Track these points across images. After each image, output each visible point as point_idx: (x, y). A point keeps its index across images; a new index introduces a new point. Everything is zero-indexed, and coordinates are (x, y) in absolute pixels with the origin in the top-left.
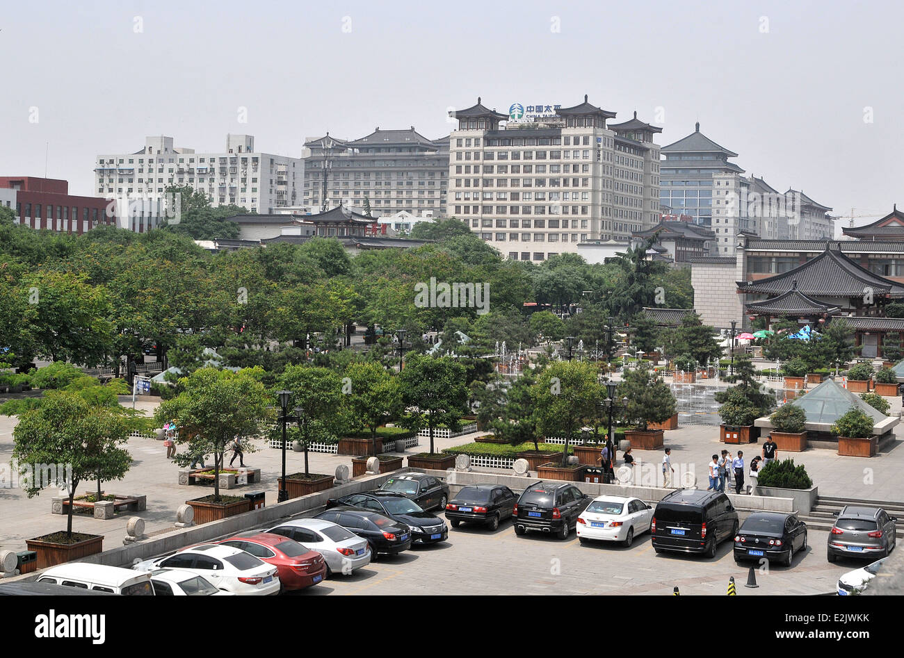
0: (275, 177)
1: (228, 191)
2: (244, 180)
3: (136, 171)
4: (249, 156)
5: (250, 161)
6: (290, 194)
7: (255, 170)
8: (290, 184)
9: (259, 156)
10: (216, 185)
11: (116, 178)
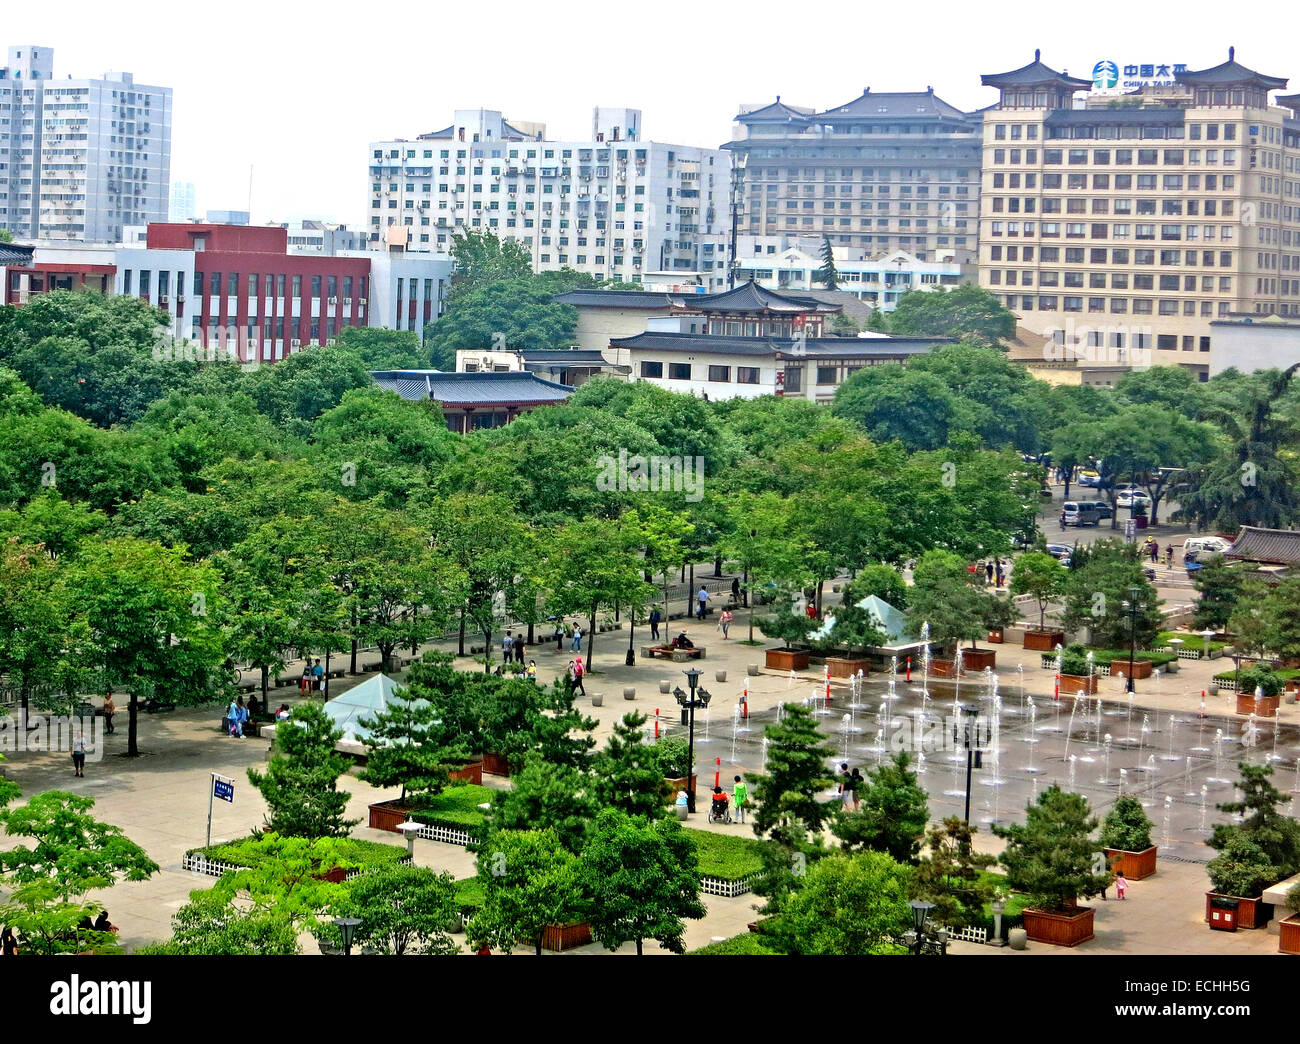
0: (676, 184)
1: (593, 208)
2: (621, 190)
3: (436, 171)
4: (631, 147)
5: (632, 156)
6: (704, 212)
7: (642, 172)
8: (704, 195)
9: (648, 147)
10: (572, 198)
11: (401, 181)
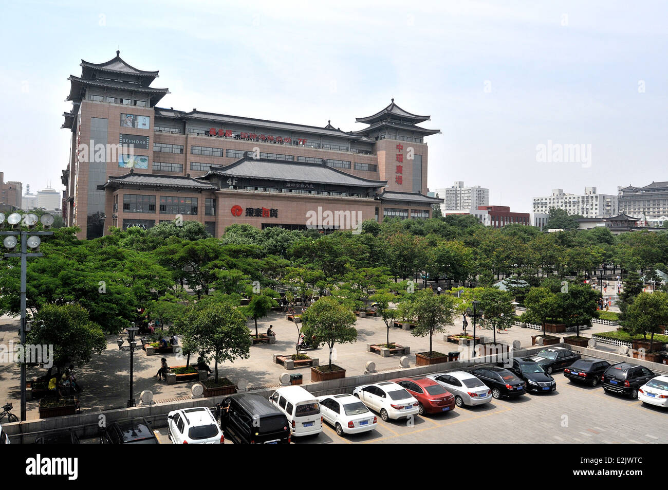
0: (605, 204)
1: (585, 209)
2: (592, 205)
3: (548, 203)
4: (594, 195)
5: (594, 197)
6: (612, 210)
7: (597, 201)
8: (612, 206)
9: (598, 195)
10: (580, 207)
11: (540, 206)
